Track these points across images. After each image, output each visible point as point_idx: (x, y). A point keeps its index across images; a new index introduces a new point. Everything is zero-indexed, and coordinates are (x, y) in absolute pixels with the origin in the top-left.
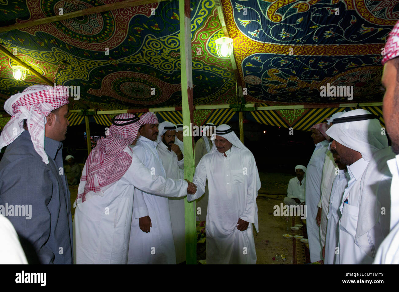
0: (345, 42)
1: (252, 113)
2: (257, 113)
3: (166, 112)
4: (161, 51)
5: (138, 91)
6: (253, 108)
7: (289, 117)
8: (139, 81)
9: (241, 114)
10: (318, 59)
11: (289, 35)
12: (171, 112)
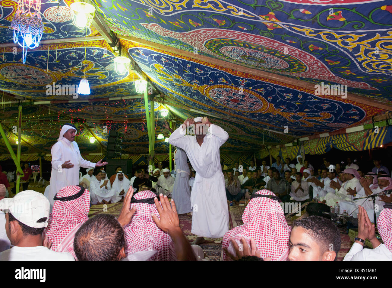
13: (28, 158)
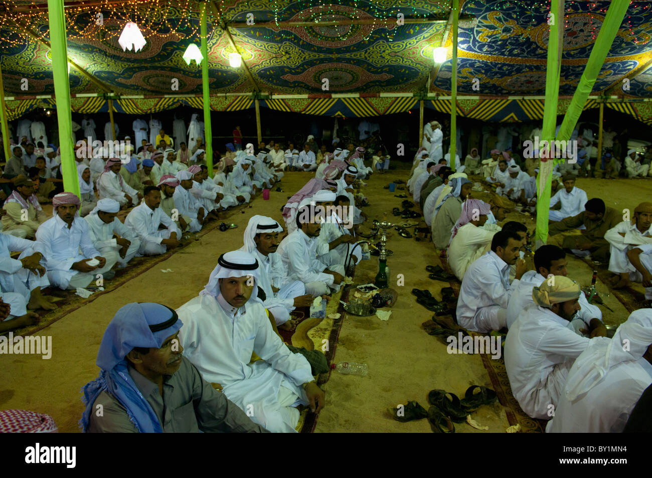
0: (526, 57)
1: (433, 102)
2: (437, 102)
3: (349, 98)
4: (384, 51)
5: (337, 79)
6: (434, 97)
7: (465, 107)
8: (336, 70)
9: (422, 102)
10: (504, 65)
11: (489, 49)
12: (354, 98)
13: (228, 102)
